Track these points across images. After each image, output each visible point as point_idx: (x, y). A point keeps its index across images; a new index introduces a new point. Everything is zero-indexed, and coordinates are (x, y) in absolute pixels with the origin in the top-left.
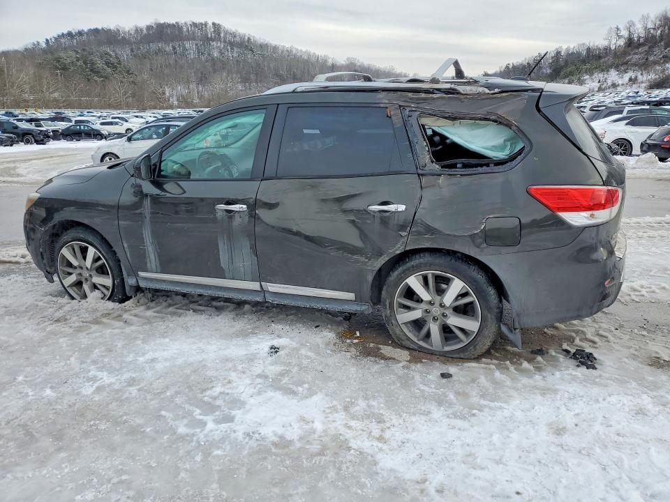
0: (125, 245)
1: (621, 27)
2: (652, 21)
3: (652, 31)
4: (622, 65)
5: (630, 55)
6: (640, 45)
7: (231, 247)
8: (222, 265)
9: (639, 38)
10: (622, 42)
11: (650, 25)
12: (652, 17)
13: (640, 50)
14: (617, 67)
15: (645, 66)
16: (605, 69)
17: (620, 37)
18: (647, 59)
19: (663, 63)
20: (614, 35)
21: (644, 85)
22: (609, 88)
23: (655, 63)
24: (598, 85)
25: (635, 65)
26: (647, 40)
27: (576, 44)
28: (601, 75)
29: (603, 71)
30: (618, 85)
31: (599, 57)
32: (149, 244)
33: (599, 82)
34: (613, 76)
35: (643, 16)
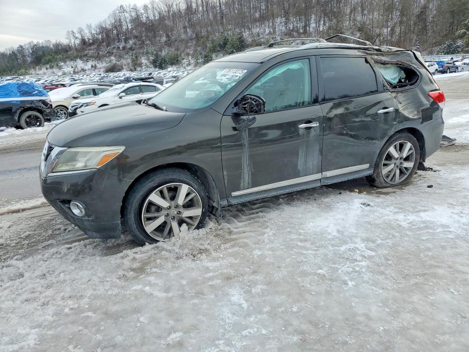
0: (225, 173)
1: (75, 31)
2: (94, 29)
3: (96, 35)
4: (84, 56)
5: (87, 50)
6: (91, 44)
7: (307, 153)
8: (299, 168)
9: (89, 39)
10: (78, 42)
11: (93, 32)
12: (93, 26)
13: (92, 47)
14: (81, 58)
15: (98, 58)
16: (74, 59)
17: (76, 38)
18: (98, 53)
19: (109, 55)
20: (72, 36)
21: (102, 70)
22: (81, 72)
23: (104, 56)
24: (72, 69)
25: (92, 57)
26: (94, 41)
27: (43, 41)
28: (72, 63)
29: (72, 60)
30: (86, 70)
31: (66, 51)
32: (245, 166)
33: (72, 67)
34: (80, 64)
35: (88, 25)
